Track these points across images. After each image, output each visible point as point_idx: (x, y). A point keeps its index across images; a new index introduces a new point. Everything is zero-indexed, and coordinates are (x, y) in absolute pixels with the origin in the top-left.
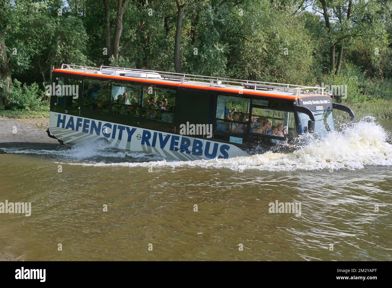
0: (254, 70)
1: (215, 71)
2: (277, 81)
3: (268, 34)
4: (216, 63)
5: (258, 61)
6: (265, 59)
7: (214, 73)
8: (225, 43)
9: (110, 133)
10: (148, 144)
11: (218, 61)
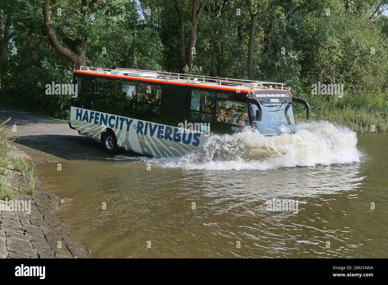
0: (329, 77)
1: (289, 78)
2: (353, 87)
3: (342, 40)
4: (290, 70)
5: (332, 68)
6: (340, 65)
7: (287, 81)
8: (298, 50)
9: (114, 124)
10: (142, 133)
11: (292, 68)
